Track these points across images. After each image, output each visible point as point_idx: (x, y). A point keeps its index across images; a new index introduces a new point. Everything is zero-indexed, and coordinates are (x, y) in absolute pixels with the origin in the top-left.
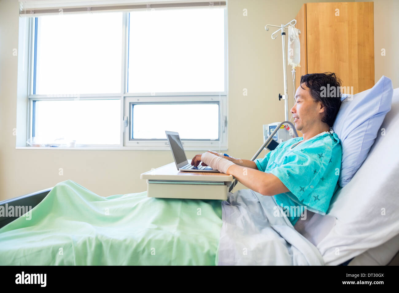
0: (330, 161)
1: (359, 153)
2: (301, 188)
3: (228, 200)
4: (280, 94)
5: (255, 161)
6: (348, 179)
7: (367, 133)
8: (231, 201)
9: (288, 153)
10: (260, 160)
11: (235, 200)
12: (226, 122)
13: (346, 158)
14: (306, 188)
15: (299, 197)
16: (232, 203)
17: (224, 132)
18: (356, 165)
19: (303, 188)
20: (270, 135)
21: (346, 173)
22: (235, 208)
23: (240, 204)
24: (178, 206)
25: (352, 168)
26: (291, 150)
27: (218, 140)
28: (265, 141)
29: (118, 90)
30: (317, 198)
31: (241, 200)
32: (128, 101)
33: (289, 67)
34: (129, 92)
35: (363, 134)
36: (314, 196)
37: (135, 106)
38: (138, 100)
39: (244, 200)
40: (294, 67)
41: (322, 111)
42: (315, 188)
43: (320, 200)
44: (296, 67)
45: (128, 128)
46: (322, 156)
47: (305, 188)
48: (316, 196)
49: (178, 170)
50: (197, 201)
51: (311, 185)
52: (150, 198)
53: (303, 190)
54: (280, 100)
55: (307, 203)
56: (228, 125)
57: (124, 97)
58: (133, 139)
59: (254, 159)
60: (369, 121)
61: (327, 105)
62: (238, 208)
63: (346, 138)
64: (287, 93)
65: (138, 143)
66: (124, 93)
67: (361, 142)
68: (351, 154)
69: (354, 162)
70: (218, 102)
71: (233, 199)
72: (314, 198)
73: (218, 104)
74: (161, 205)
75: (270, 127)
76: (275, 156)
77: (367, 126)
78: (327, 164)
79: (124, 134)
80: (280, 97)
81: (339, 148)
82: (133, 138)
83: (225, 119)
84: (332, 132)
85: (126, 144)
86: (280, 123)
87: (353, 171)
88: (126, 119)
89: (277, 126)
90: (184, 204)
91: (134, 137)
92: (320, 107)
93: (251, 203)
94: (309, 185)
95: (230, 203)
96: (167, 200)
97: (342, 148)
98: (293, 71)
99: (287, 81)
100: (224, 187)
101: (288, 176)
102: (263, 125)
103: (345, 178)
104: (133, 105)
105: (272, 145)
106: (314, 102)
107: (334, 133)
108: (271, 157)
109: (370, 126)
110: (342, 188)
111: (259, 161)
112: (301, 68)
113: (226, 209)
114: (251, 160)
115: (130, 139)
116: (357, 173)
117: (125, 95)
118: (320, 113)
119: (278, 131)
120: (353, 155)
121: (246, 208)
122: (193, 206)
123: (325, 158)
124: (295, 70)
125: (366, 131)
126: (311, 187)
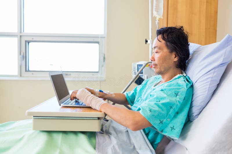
0: (184, 99)
1: (206, 95)
2: (161, 121)
3: (102, 130)
4: (146, 39)
5: (125, 93)
6: (196, 115)
7: (213, 79)
8: (104, 130)
9: (151, 90)
10: (129, 93)
11: (107, 129)
12: (104, 58)
13: (196, 98)
14: (165, 121)
15: (159, 128)
16: (104, 131)
17: (103, 66)
18: (203, 104)
19: (162, 121)
20: (138, 71)
21: (195, 111)
22: (107, 137)
23: (111, 133)
24: (59, 138)
25: (200, 106)
26: (153, 88)
27: (98, 72)
28: (134, 76)
29: (15, 30)
30: (173, 128)
31: (112, 129)
32: (24, 39)
33: (154, 19)
34: (25, 32)
35: (209, 80)
36: (170, 127)
37: (30, 43)
38: (33, 39)
39: (115, 129)
40: (157, 19)
41: (176, 59)
42: (171, 121)
43: (176, 130)
44: (159, 19)
45: (24, 62)
46: (178, 95)
47: (163, 121)
48: (172, 127)
49: (60, 105)
50: (75, 133)
51: (168, 118)
52: (34, 131)
53: (162, 123)
54: (146, 43)
55: (166, 133)
56: (106, 61)
57: (21, 36)
58: (29, 71)
59: (124, 92)
60: (215, 70)
61: (180, 55)
62: (109, 137)
63: (196, 82)
64: (152, 38)
65: (33, 74)
66: (21, 32)
67: (208, 86)
68: (200, 96)
69: (201, 102)
70: (98, 43)
71: (106, 128)
72: (171, 128)
73: (99, 44)
74: (44, 137)
75: (138, 65)
76: (141, 92)
77: (213, 73)
78: (181, 102)
79: (21, 66)
80: (146, 41)
81: (191, 89)
82: (28, 69)
83: (103, 56)
84: (185, 75)
85: (23, 75)
86: (146, 62)
87: (200, 109)
88: (22, 54)
89: (143, 65)
90: (64, 135)
91: (30, 69)
92: (174, 56)
93: (121, 132)
94: (166, 119)
95: (103, 132)
96: (49, 132)
97: (193, 89)
98: (157, 22)
99: (152, 29)
100: (97, 121)
101: (150, 112)
102: (133, 63)
103: (194, 115)
104: (28, 43)
105: (139, 81)
106: (169, 52)
107: (187, 75)
108: (138, 92)
109: (215, 74)
110: (192, 122)
111: (128, 95)
112: (163, 19)
113: (100, 139)
114: (122, 93)
115: (26, 71)
116: (203, 111)
117: (21, 34)
118: (175, 62)
119: (144, 69)
120: (201, 96)
121: (115, 138)
122: (72, 137)
123: (180, 96)
124: (159, 21)
125: (212, 78)
126: (168, 120)
